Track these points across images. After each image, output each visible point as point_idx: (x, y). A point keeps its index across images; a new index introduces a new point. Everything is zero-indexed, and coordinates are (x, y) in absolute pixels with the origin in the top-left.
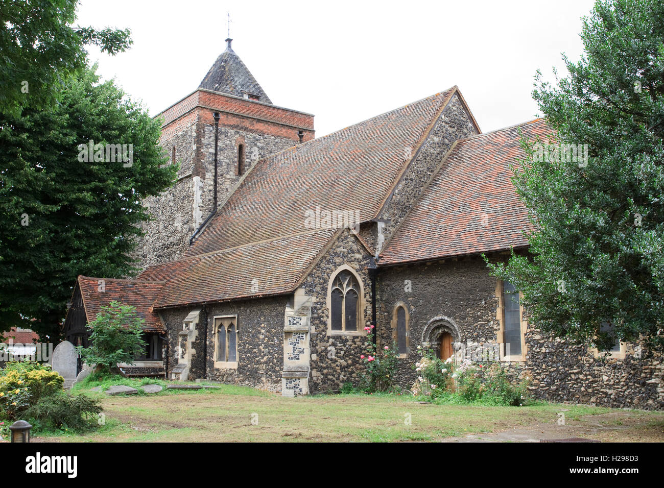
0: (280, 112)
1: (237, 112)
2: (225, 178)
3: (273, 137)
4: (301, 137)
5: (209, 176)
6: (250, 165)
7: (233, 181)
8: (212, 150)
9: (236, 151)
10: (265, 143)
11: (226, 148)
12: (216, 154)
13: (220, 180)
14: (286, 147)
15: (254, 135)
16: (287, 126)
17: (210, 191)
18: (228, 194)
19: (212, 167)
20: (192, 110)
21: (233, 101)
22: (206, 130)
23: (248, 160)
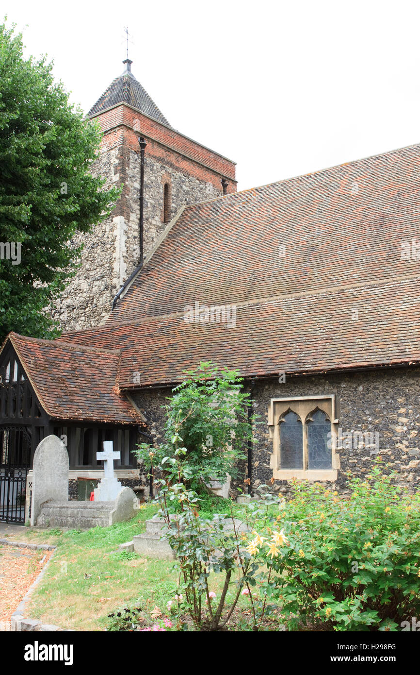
0: (204, 151)
1: (162, 142)
2: (151, 224)
3: (198, 181)
4: (225, 186)
5: (134, 217)
6: (175, 212)
7: (159, 229)
8: (137, 185)
9: (161, 191)
10: (191, 187)
11: (151, 184)
12: (141, 191)
13: (145, 226)
14: (210, 196)
15: (179, 174)
16: (211, 170)
17: (135, 238)
18: (154, 244)
19: (136, 207)
20: (111, 130)
21: (158, 127)
22: (131, 157)
23: (173, 205)
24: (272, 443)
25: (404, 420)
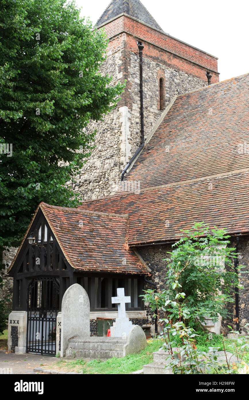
0: (191, 50)
1: (156, 44)
2: (150, 112)
3: (186, 75)
4: (209, 77)
5: (136, 107)
6: (169, 101)
7: (156, 115)
8: (137, 81)
9: (157, 84)
10: (181, 80)
11: (149, 79)
12: (141, 85)
13: (145, 113)
14: (197, 86)
15: (172, 70)
16: (198, 65)
17: (137, 123)
18: (152, 128)
19: (137, 98)
20: (115, 36)
21: (153, 32)
22: (132, 58)
23: (167, 95)
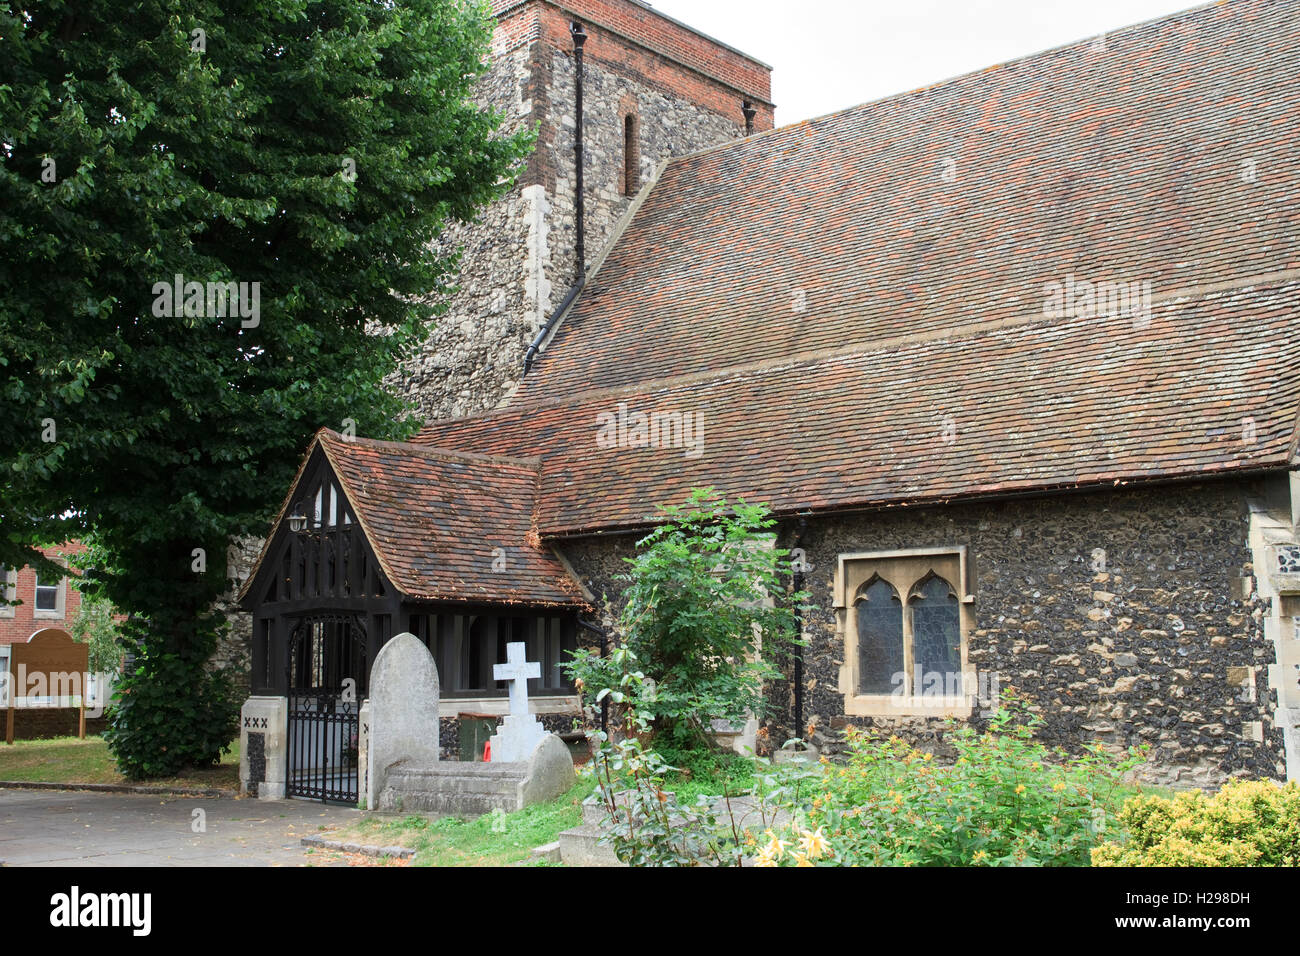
0: (706, 46)
1: (619, 30)
2: (599, 200)
3: (693, 108)
4: (749, 115)
5: (565, 186)
6: (649, 172)
7: (615, 208)
8: (569, 121)
9: (619, 131)
10: (679, 121)
11: (598, 118)
12: (578, 133)
13: (587, 203)
14: (720, 137)
15: (655, 95)
16: (721, 84)
17: (567, 228)
18: (605, 240)
19: (568, 165)
20: (514, 9)
21: (610, 2)
22: (556, 64)
23: (644, 158)
24: (841, 643)
25: (1106, 596)
